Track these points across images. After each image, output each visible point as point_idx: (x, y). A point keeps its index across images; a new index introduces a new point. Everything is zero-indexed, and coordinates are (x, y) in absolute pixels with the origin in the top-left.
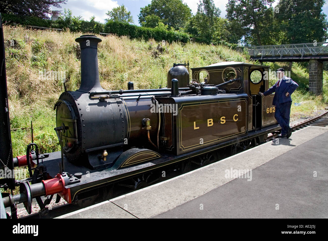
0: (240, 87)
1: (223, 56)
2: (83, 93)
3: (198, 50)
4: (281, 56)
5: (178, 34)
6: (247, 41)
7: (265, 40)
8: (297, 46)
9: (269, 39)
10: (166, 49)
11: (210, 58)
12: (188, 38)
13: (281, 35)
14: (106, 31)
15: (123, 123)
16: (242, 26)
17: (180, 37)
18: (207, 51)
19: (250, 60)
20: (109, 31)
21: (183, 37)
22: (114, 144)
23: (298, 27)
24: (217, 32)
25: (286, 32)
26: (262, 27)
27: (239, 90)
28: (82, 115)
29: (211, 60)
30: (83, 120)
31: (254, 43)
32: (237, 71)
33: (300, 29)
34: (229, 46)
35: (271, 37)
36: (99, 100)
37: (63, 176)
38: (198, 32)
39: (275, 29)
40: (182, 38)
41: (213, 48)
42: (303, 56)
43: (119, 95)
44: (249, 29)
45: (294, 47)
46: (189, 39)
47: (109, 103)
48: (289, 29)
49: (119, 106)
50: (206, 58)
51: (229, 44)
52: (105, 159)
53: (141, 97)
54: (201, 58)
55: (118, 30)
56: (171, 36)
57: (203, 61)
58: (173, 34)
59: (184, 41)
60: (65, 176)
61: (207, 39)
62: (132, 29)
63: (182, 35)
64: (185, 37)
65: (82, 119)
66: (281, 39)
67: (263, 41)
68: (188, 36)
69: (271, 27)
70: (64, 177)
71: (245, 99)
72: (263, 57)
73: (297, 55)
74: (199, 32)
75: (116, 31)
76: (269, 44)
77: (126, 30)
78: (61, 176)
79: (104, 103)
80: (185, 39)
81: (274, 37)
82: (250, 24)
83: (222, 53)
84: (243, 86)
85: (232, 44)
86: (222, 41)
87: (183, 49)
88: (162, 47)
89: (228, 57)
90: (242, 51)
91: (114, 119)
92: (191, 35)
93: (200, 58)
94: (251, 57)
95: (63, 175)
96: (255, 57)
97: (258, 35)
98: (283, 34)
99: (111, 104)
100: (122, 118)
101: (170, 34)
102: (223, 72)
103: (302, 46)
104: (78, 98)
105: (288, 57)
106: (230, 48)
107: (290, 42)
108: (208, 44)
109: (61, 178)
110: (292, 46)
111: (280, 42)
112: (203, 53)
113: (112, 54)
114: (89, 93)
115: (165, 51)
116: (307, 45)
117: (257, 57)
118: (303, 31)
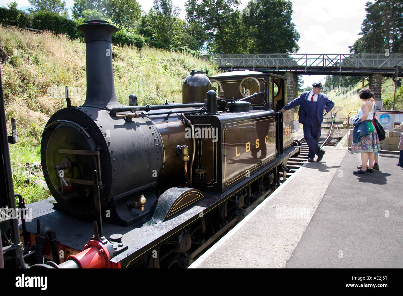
0: (265, 103)
1: (188, 65)
2: (98, 109)
3: (157, 58)
4: (254, 68)
5: (131, 37)
6: (209, 49)
7: (231, 48)
8: (261, 57)
9: (236, 47)
10: (119, 54)
11: (173, 68)
12: (142, 42)
13: (249, 42)
14: (35, 25)
15: (158, 152)
16: (205, 30)
17: (133, 40)
18: (168, 59)
19: (219, 71)
20: (39, 26)
21: (136, 39)
22: (147, 184)
23: (268, 35)
24: (177, 36)
25: (255, 39)
26: (227, 33)
27: (263, 105)
28: (109, 143)
29: (174, 69)
30: (112, 152)
31: (217, 51)
32: (260, 83)
33: (271, 37)
34: (192, 54)
35: (238, 45)
36: (125, 120)
37: (104, 244)
38: (153, 35)
39: (243, 35)
40: (136, 41)
41: (175, 55)
42: (278, 68)
43: (145, 112)
44: (212, 34)
45: (268, 57)
46: (145, 43)
47: (139, 124)
48: (259, 37)
49: (150, 128)
50: (168, 67)
51: (192, 52)
52: (143, 208)
53: (171, 115)
54: (163, 67)
55: (53, 26)
56: (122, 38)
57: (165, 71)
58: (125, 36)
59: (139, 45)
60: (106, 243)
61: (166, 44)
62: (72, 26)
63: (135, 37)
64: (139, 40)
65: (111, 149)
66: (249, 47)
67: (229, 48)
68: (143, 39)
69: (238, 33)
70: (106, 245)
71: (273, 117)
72: (233, 67)
73: (272, 67)
74: (155, 35)
75: (50, 27)
76: (235, 53)
77: (63, 27)
78: (100, 244)
79: (131, 124)
80: (139, 43)
81: (241, 45)
82: (213, 29)
83: (185, 62)
84: (269, 101)
85: (196, 51)
86: (183, 47)
87: (139, 55)
88: (115, 52)
89: (193, 67)
90: (208, 60)
91: (148, 148)
92: (146, 38)
93: (160, 67)
94: (219, 68)
95: (103, 242)
96: (224, 67)
97: (223, 42)
98: (251, 41)
99: (140, 126)
100: (157, 145)
101: (121, 36)
102: (241, 83)
103: (276, 56)
104: (97, 118)
105: (262, 69)
106: (195, 56)
107: (260, 51)
108: (168, 49)
109: (101, 247)
110: (265, 56)
111: (248, 51)
112: (163, 62)
113: (50, 58)
114: (107, 109)
115: (118, 56)
116: (282, 55)
117: (225, 68)
118: (274, 39)
